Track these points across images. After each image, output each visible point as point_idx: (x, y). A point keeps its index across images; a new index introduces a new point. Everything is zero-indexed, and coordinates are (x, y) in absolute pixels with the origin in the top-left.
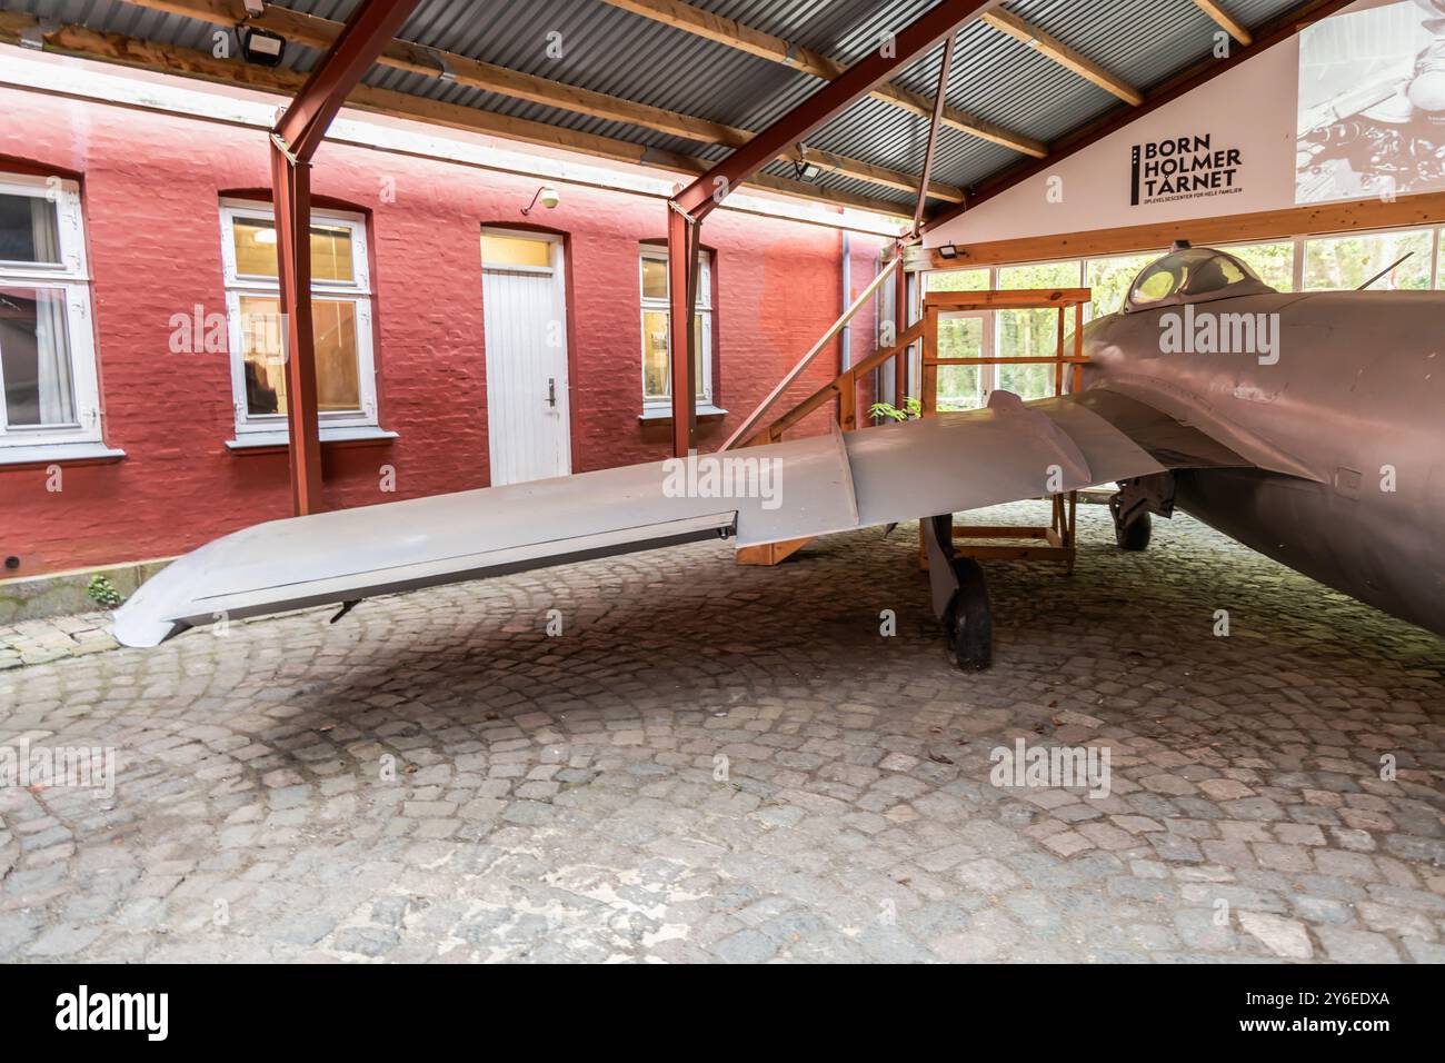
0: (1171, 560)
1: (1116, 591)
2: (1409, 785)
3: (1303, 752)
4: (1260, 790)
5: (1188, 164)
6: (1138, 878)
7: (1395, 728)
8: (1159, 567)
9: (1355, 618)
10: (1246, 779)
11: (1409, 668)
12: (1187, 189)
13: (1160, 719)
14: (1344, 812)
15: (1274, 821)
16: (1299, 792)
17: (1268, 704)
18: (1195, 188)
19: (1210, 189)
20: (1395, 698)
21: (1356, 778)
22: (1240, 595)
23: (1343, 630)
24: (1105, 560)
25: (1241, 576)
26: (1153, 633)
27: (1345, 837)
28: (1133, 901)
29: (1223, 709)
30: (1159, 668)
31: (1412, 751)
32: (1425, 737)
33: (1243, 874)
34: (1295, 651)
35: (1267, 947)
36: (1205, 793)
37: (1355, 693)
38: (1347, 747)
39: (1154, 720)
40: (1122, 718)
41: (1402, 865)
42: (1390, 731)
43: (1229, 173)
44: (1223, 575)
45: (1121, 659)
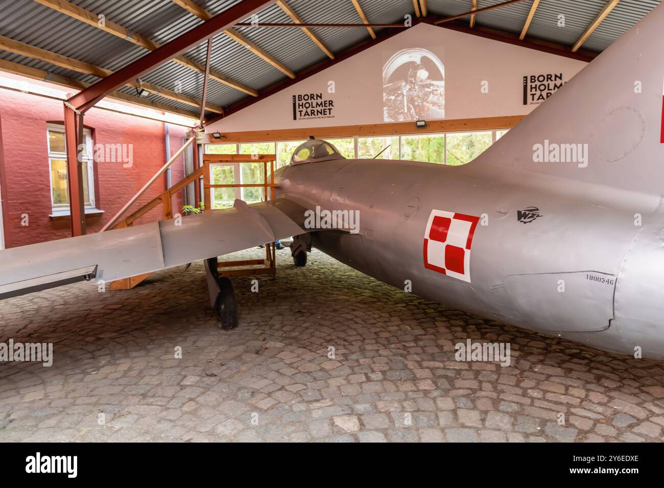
0: (315, 269)
1: (293, 285)
2: (395, 350)
3: (360, 343)
4: (344, 363)
5: (314, 105)
6: (295, 412)
7: (391, 328)
8: (310, 273)
9: (379, 286)
10: (339, 359)
11: (397, 303)
12: (315, 115)
13: (308, 339)
14: (373, 366)
15: (349, 375)
16: (357, 361)
17: (348, 326)
18: (317, 115)
19: (323, 116)
20: (392, 316)
21: (377, 351)
22: (340, 281)
23: (375, 292)
24: (289, 271)
25: (341, 273)
26: (307, 302)
27: (373, 376)
28: (293, 423)
29: (332, 330)
30: (308, 317)
31: (396, 336)
32: (401, 330)
33: (336, 400)
34: (359, 302)
35: (343, 430)
36: (323, 368)
37: (378, 316)
38: (375, 339)
39: (305, 340)
40: (293, 341)
41: (392, 383)
42: (390, 330)
43: (330, 109)
44: (334, 274)
45: (293, 315)
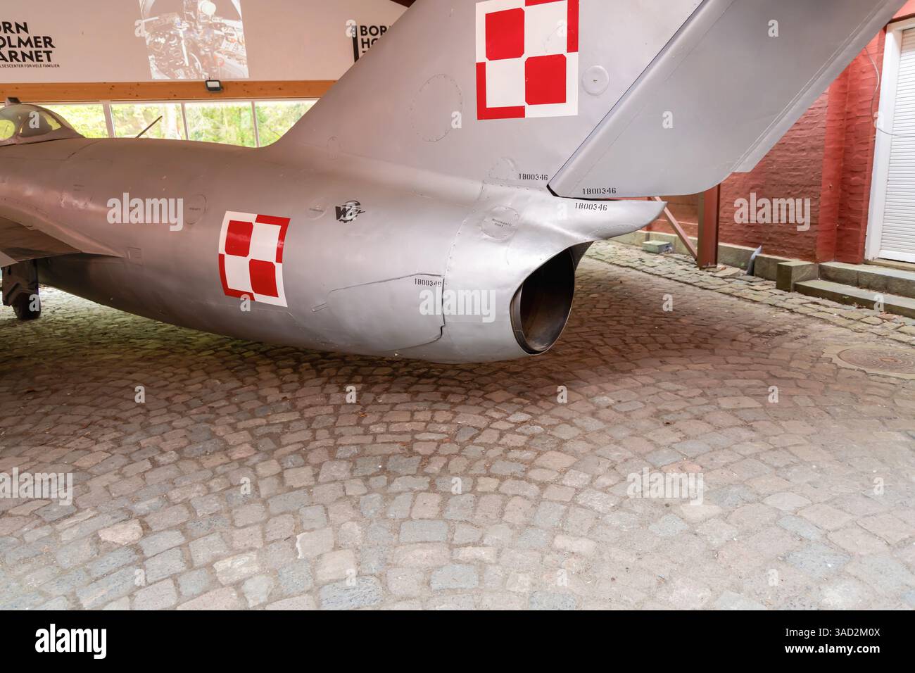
0: (58, 321)
1: (15, 351)
2: (196, 416)
3: (142, 418)
4: (114, 451)
5: (15, 42)
6: (30, 543)
7: (191, 388)
8: (49, 327)
9: (172, 331)
10: (106, 448)
11: (199, 352)
12: (18, 61)
13: (49, 430)
14: (162, 445)
15: (123, 467)
16: (138, 443)
17: (121, 397)
18: (24, 60)
19: (36, 63)
20: (192, 371)
21: (170, 422)
22: (106, 334)
23: (166, 340)
24: (7, 331)
25: (106, 321)
26: (44, 374)
27: (162, 459)
28: (26, 560)
29: (92, 409)
30: (48, 397)
31: (199, 397)
32: (206, 388)
33: (101, 507)
34: (138, 360)
35: (116, 544)
36: (79, 467)
37: (171, 374)
38: (166, 407)
39: (44, 432)
40: (20, 439)
41: (191, 461)
42: (190, 390)
43: (48, 53)
44: (95, 324)
45: (19, 399)
